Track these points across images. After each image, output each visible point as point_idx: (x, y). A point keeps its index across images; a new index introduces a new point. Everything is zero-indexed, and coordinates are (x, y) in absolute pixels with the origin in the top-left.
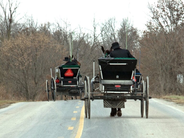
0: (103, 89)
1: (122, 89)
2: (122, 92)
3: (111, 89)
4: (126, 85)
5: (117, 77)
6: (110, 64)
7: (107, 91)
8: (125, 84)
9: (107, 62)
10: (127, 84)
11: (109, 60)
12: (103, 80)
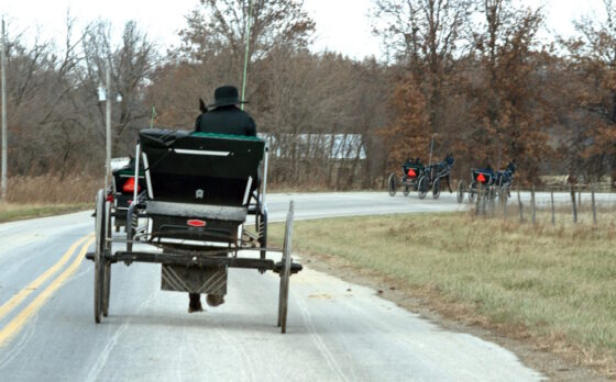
0: (150, 231)
1: (207, 233)
2: (209, 244)
3: (173, 232)
4: (223, 221)
5: (200, 193)
6: (178, 151)
7: (160, 236)
8: (220, 218)
9: (168, 144)
10: (227, 218)
11: (173, 138)
12: (153, 202)
